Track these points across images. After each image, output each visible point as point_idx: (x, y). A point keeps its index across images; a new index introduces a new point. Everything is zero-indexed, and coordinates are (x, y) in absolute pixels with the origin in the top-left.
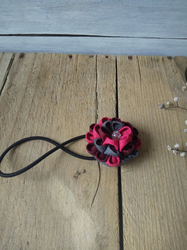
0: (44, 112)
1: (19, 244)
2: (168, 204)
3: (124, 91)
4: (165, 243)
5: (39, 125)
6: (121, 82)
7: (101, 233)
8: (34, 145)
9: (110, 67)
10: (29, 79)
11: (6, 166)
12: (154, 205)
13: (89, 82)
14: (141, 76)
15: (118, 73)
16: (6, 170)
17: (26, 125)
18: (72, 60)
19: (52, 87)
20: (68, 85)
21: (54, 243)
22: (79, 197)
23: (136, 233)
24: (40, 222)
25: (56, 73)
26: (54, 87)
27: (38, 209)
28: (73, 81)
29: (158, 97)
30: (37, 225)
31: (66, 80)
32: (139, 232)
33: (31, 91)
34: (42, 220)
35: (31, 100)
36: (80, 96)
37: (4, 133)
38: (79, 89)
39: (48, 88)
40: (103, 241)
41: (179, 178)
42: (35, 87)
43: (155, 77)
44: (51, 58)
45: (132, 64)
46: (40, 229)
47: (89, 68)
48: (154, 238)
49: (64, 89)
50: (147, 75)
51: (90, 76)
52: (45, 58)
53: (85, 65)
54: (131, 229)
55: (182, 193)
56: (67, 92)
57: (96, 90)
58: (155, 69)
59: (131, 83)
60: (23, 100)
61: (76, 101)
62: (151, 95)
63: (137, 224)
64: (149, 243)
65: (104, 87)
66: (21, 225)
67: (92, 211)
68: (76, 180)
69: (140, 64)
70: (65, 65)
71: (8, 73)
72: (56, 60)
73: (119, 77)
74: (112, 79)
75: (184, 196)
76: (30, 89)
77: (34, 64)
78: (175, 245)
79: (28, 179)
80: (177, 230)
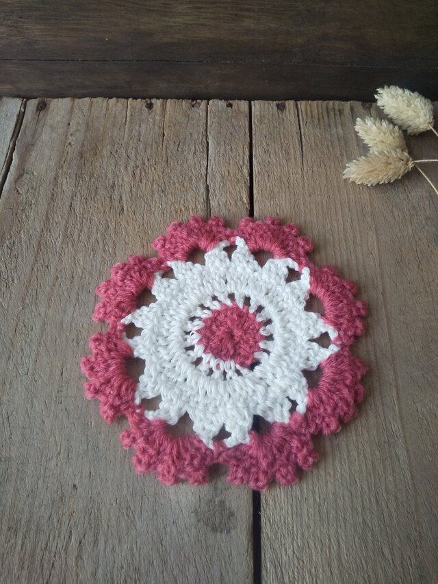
0: (95, 231)
1: (58, 488)
3: (267, 181)
5: (88, 258)
6: (260, 161)
8: (77, 299)
9: (236, 128)
10: (60, 159)
11: (24, 343)
13: (191, 162)
14: (304, 147)
15: (254, 142)
16: (22, 350)
17: (60, 259)
18: (153, 113)
19: (110, 176)
20: (145, 170)
21: (125, 485)
24: (96, 447)
25: (118, 144)
26: (116, 175)
27: (93, 424)
28: (155, 161)
29: (337, 192)
30: (90, 453)
31: (141, 159)
33: (67, 186)
34: (101, 444)
35: (67, 204)
36: (172, 195)
38: (170, 178)
39: (102, 178)
42: (74, 176)
43: (333, 150)
44: (107, 109)
45: (283, 120)
46: (98, 461)
47: (191, 131)
49: (137, 178)
50: (316, 145)
51: (193, 148)
52: (93, 110)
53: (182, 123)
56: (143, 186)
57: (206, 180)
58: (334, 131)
59: (281, 162)
60: (49, 204)
61: (164, 206)
62: (322, 188)
65: (223, 173)
66: (59, 454)
69: (303, 120)
70: (138, 125)
71: (14, 145)
72: (117, 114)
73: (256, 151)
74: (241, 156)
75: (381, 394)
76: (65, 180)
77: (71, 124)
78: (358, 484)
79: (68, 367)
80: (365, 456)
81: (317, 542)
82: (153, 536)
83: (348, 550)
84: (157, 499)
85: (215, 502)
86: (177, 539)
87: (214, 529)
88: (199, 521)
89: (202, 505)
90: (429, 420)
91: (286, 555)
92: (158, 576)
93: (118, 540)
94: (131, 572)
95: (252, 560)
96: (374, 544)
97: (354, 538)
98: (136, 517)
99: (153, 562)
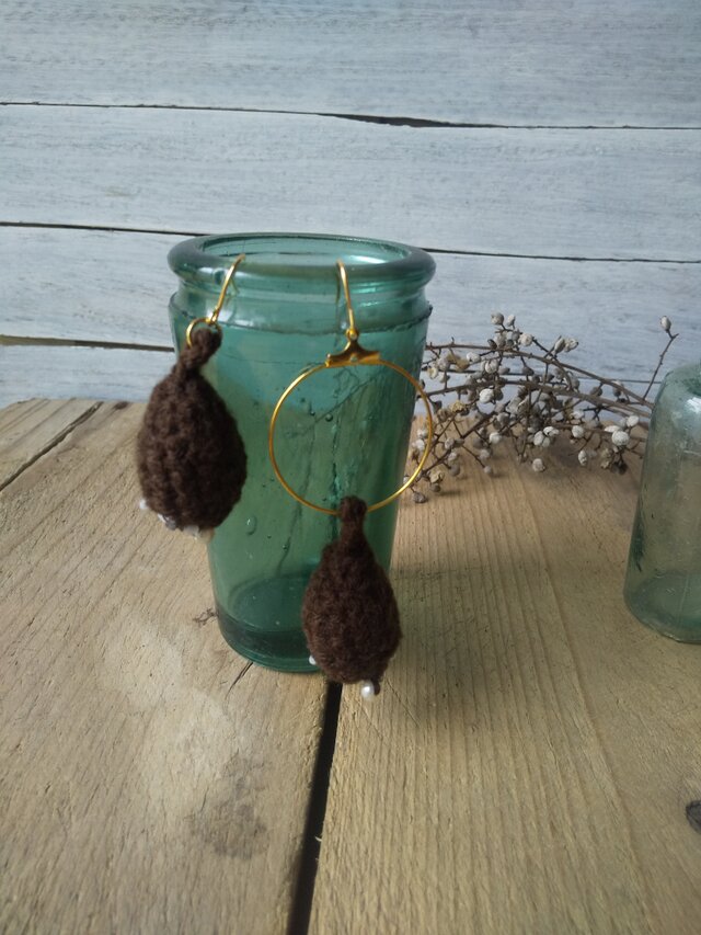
2: (499, 694)
4: (479, 791)
7: (249, 751)
8: (91, 552)
12: (449, 695)
17: (84, 516)
22: (198, 663)
23: (377, 761)
24: (43, 714)
27: (52, 683)
30: (30, 718)
32: (389, 762)
34: (55, 710)
37: (14, 526)
40: (251, 775)
41: (536, 635)
48: (439, 777)
54: (361, 753)
55: (547, 670)
63: (385, 738)
64: (422, 792)
67: (232, 697)
68: (200, 626)
71: (72, 428)
75: (552, 677)
76: (123, 456)
78: (516, 799)
79: (44, 617)
80: (527, 759)
81: (429, 891)
82: (95, 849)
83: (494, 908)
84: (125, 791)
85: (232, 806)
86: (141, 857)
87: (221, 850)
88: (193, 833)
89: (208, 807)
90: (641, 716)
91: (362, 912)
92: (79, 920)
93: (22, 851)
94: (25, 912)
95: (286, 915)
96: (550, 901)
97: (509, 888)
98: (74, 817)
99: (77, 896)
